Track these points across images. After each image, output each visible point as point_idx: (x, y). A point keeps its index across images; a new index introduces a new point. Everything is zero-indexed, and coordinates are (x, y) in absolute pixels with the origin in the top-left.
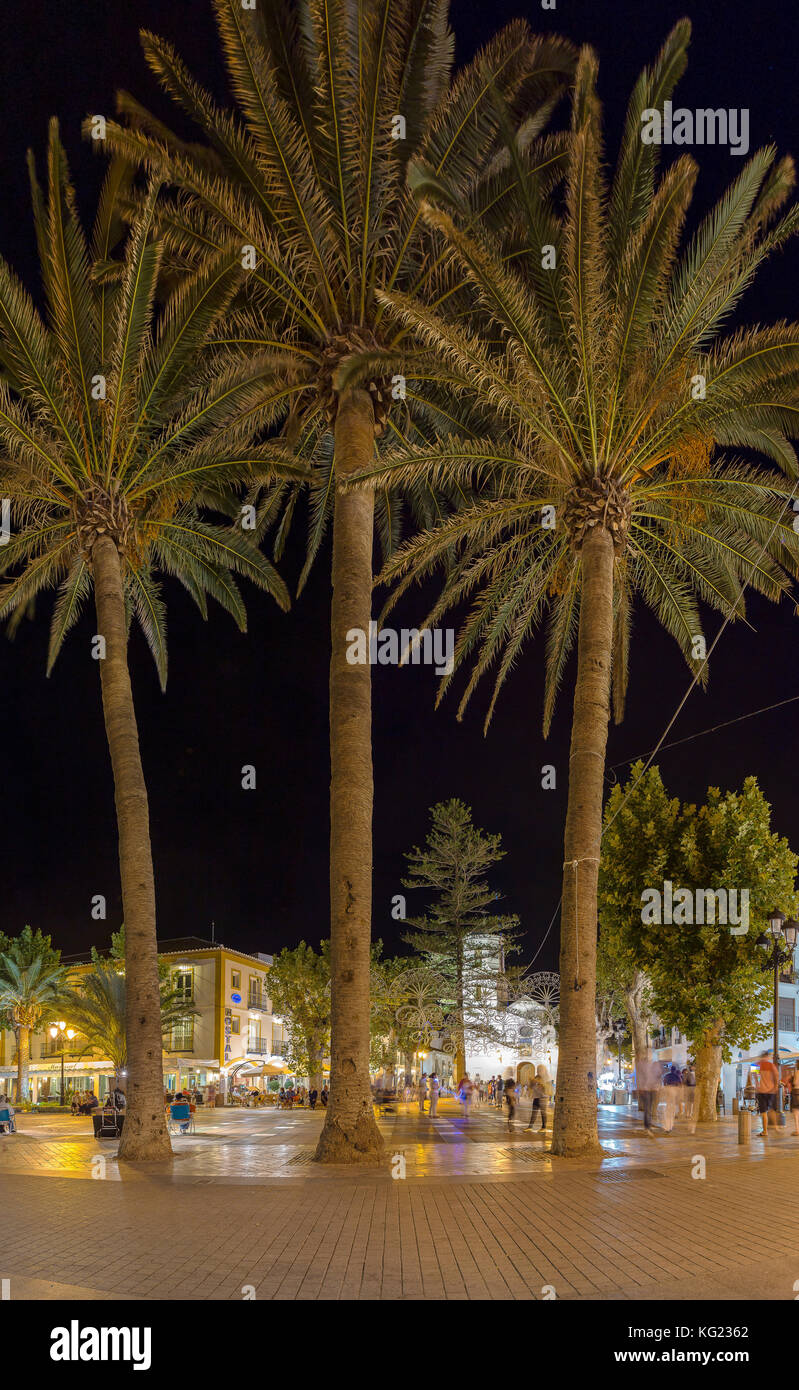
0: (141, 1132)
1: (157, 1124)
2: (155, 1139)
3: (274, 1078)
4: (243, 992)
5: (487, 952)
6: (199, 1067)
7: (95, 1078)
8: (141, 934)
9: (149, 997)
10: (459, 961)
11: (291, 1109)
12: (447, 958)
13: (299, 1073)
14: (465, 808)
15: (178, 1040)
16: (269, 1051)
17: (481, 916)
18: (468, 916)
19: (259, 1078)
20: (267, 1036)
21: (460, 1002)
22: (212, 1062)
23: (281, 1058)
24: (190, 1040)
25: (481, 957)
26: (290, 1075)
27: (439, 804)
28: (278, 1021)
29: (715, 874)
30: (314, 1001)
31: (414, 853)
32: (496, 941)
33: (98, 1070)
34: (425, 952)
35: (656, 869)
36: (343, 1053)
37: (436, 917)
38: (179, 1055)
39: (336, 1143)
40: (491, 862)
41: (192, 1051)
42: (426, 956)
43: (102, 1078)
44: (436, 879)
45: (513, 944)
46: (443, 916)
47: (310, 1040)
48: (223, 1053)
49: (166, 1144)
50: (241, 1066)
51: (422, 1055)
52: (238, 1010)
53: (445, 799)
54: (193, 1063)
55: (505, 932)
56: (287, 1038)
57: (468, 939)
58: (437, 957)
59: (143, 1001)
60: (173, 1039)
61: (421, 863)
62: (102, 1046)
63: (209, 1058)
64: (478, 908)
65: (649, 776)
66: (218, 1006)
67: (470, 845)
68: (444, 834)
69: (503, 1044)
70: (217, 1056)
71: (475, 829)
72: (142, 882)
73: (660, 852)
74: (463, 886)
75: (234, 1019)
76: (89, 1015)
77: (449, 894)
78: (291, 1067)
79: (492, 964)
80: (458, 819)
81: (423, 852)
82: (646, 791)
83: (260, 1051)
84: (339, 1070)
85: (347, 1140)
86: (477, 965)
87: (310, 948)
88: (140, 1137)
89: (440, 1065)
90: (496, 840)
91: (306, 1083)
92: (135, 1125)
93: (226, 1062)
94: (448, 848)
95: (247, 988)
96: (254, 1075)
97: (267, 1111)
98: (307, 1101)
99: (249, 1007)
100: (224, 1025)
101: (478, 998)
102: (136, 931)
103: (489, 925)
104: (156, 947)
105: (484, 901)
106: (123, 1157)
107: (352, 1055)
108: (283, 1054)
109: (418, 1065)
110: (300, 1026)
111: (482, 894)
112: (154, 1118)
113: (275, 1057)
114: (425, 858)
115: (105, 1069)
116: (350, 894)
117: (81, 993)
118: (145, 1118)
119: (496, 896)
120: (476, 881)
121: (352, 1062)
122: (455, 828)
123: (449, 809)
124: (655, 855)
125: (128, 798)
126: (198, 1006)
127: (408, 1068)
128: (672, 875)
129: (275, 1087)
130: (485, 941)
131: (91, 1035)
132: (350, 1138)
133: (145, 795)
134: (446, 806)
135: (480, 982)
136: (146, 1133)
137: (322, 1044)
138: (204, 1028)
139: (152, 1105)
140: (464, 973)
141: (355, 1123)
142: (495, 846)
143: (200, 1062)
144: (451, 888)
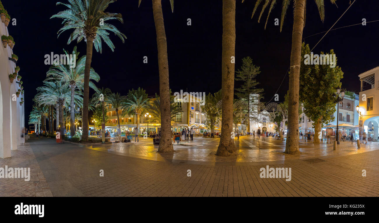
0: (165, 145)
1: (169, 142)
2: (168, 147)
3: (202, 129)
4: (194, 107)
5: (256, 98)
6: (183, 126)
7: (156, 128)
8: (164, 83)
9: (167, 102)
10: (248, 100)
11: (206, 138)
12: (246, 99)
13: (208, 128)
14: (251, 59)
15: (178, 119)
16: (200, 123)
17: (254, 89)
18: (251, 88)
19: (198, 129)
20: (200, 118)
21: (249, 111)
22: (186, 125)
23: (204, 124)
24: (181, 119)
25: (254, 100)
26: (206, 129)
27: (244, 58)
28: (203, 115)
29: (323, 76)
30: (213, 109)
31: (238, 71)
32: (258, 95)
33: (157, 126)
34: (240, 98)
35: (308, 73)
36: (225, 122)
37: (243, 88)
38: (178, 123)
39: (223, 150)
40: (257, 74)
41: (181, 122)
42: (240, 99)
43: (158, 128)
44: (243, 78)
45: (262, 96)
46: (245, 88)
47: (211, 120)
48: (189, 122)
49: (172, 148)
50: (194, 126)
51: (239, 125)
52: (193, 111)
53: (246, 57)
54: (181, 125)
55: (260, 93)
56: (205, 119)
57: (251, 95)
58: (243, 99)
59: (165, 104)
60: (176, 119)
61: (240, 74)
62: (158, 120)
63: (185, 124)
64: (253, 86)
65: (306, 47)
66: (188, 110)
67: (252, 69)
68: (245, 66)
69: (259, 122)
70: (187, 123)
71: (253, 65)
72: (165, 66)
73: (309, 69)
74: (250, 80)
75: (192, 114)
76: (155, 111)
77: (246, 82)
78: (206, 127)
79: (257, 101)
80: (249, 62)
81: (240, 71)
82: (305, 51)
83: (199, 123)
84: (224, 127)
85: (226, 149)
86: (253, 102)
87: (212, 95)
88: (165, 146)
89: (243, 128)
90: (258, 68)
91: (210, 131)
92: (163, 142)
93: (190, 125)
94: (247, 70)
95: (195, 105)
96: (197, 128)
97: (200, 138)
98: (211, 135)
99: (196, 111)
100: (189, 115)
101: (253, 110)
102: (163, 82)
103: (256, 91)
104: (169, 88)
105: (255, 84)
106: (160, 152)
107: (228, 122)
108: (204, 123)
109: (238, 127)
110: (209, 116)
111: (255, 82)
112: (168, 140)
113: (202, 124)
114: (241, 73)
115: (159, 126)
116: (228, 71)
117: (152, 105)
118: (166, 140)
119: (258, 83)
120: (253, 79)
121: (228, 125)
122: (248, 64)
123: (247, 59)
124: (307, 70)
125: (160, 39)
126: (183, 110)
127: (236, 128)
128: (312, 76)
129: (202, 132)
130: (255, 95)
131: (155, 117)
132: (227, 149)
133: (166, 39)
134: (246, 58)
135: (253, 106)
136: (166, 145)
137: (215, 121)
138: (184, 116)
139: (168, 136)
140: (250, 104)
141: (229, 144)
142: (258, 70)
143: (183, 125)
144: (247, 81)
